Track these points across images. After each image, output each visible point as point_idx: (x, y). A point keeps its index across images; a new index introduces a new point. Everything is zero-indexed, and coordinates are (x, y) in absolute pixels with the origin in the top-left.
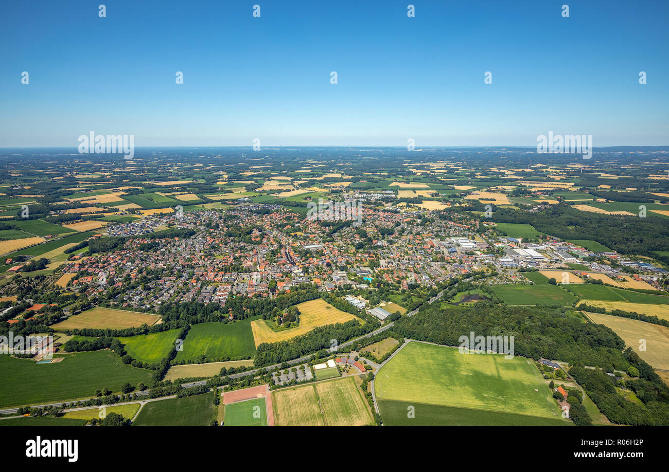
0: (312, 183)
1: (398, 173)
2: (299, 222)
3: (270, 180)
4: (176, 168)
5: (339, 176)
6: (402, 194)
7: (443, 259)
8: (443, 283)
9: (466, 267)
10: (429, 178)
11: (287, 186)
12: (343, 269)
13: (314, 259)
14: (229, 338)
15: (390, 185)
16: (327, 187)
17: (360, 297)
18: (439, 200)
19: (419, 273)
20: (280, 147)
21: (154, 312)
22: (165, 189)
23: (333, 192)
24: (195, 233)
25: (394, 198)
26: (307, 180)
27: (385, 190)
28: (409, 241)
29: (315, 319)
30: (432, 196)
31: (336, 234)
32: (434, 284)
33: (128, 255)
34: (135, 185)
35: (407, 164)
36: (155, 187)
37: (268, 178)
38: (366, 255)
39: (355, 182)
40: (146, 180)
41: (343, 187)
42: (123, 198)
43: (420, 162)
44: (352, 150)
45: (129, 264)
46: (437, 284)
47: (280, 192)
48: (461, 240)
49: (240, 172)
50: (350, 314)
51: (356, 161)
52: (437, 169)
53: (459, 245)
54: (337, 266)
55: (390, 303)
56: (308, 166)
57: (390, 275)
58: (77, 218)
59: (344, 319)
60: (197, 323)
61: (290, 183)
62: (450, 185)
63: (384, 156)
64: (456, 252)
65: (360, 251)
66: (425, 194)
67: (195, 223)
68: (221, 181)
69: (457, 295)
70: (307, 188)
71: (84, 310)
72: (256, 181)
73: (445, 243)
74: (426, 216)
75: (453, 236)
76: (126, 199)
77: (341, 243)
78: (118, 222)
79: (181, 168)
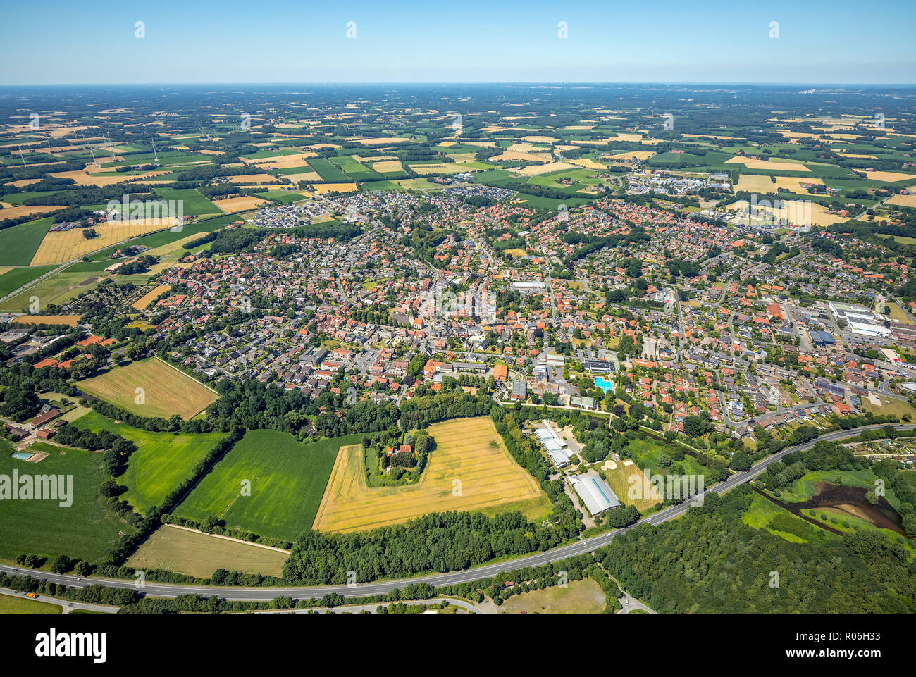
0: (584, 151)
1: (751, 137)
2: (528, 228)
3: (519, 142)
4: (400, 116)
5: (636, 138)
6: (746, 184)
7: (792, 362)
8: (775, 431)
9: (849, 393)
10: (814, 151)
11: (542, 154)
12: (563, 348)
13: (519, 315)
14: (285, 478)
15: (727, 162)
16: (608, 160)
17: (568, 431)
18: (822, 203)
19: (723, 390)
20: (563, 85)
21: (214, 386)
22: (368, 151)
23: (615, 170)
24: (360, 232)
25: (727, 192)
26: (578, 145)
27: (713, 172)
28: (726, 297)
29: (457, 471)
30: (811, 191)
31: (582, 262)
32: (750, 429)
33: (252, 262)
34: (335, 142)
35: (776, 120)
36: (356, 147)
37: (518, 137)
38: (622, 322)
39: (662, 152)
40: (351, 135)
41: (637, 161)
42: (308, 162)
43: (803, 116)
44: (679, 90)
45: (243, 280)
46: (760, 434)
47: (524, 164)
48: (853, 312)
49: (484, 126)
50: (529, 476)
51: (679, 111)
52: (836, 132)
53: (842, 325)
54: (552, 339)
55: (629, 463)
56: (592, 119)
57: (656, 382)
58: (234, 191)
59: (512, 485)
60: (257, 427)
61: (549, 149)
62: (857, 167)
63: (734, 101)
64: (832, 343)
65: (615, 308)
66: (794, 185)
67: (371, 215)
68: (448, 140)
69: (803, 478)
70: (572, 161)
71: (135, 360)
72: (498, 144)
73: (810, 313)
74: (784, 239)
75: (834, 299)
76: (312, 165)
77: (586, 281)
78: (276, 202)
79: (408, 117)
